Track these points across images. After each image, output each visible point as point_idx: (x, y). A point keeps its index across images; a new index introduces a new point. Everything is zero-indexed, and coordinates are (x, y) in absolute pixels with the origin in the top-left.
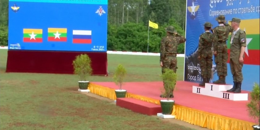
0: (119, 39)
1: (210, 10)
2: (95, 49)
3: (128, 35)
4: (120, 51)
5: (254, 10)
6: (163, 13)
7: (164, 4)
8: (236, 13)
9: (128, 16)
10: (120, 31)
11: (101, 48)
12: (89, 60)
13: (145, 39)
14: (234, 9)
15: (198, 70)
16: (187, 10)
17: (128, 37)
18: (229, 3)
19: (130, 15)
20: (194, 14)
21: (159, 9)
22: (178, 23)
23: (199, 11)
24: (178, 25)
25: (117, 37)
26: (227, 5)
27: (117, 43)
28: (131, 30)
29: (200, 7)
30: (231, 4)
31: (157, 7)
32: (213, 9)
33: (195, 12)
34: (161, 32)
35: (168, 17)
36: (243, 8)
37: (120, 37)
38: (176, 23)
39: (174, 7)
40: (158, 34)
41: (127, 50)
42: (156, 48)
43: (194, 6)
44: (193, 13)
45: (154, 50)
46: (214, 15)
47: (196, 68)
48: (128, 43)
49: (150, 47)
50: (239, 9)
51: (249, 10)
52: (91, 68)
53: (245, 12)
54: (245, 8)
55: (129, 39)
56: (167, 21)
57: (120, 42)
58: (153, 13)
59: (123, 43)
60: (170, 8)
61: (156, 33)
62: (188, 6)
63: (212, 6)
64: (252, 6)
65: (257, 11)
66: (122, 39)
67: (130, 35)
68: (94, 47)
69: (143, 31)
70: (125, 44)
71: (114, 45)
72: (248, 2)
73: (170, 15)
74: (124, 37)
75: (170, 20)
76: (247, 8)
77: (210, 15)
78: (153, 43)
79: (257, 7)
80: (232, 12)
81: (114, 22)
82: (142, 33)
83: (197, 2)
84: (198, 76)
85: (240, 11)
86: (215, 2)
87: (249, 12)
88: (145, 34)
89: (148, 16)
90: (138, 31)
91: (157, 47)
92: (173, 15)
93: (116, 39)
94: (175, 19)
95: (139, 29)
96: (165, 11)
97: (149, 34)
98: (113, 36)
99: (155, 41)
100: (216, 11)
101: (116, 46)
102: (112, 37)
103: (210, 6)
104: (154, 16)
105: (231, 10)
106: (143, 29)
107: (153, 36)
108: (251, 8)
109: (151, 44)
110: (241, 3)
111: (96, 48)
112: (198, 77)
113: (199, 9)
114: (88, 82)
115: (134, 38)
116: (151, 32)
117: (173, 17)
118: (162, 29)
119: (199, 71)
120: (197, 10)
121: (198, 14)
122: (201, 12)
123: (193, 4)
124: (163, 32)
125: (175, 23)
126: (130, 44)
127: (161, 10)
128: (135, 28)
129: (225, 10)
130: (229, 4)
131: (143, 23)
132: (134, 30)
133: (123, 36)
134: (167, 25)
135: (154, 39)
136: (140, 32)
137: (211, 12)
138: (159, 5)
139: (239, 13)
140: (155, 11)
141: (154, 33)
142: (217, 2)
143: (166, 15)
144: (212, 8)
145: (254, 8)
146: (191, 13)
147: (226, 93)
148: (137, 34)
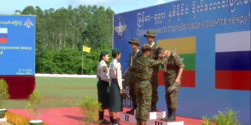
0: (56, 63)
1: (138, 29)
2: (20, 72)
3: (64, 59)
4: (57, 74)
5: (185, 28)
6: (96, 39)
7: (96, 31)
8: (165, 32)
9: (65, 42)
10: (56, 56)
11: (28, 72)
12: (6, 85)
13: (80, 63)
14: (163, 28)
15: (126, 93)
16: (114, 30)
17: (64, 61)
18: (157, 21)
19: (67, 41)
20: (121, 35)
21: (92, 35)
22: (109, 48)
23: (127, 31)
24: (109, 50)
25: (54, 61)
26: (156, 24)
27: (54, 66)
28: (67, 54)
29: (127, 27)
30: (160, 22)
31: (90, 34)
32: (140, 29)
33: (122, 33)
34: (94, 56)
35: (101, 43)
36: (173, 26)
37: (56, 61)
38: (108, 48)
39: (105, 33)
40: (92, 58)
41: (63, 73)
42: (89, 70)
43: (121, 25)
44: (120, 33)
45: (88, 73)
46: (142, 35)
47: (124, 91)
48: (64, 67)
49: (84, 70)
50: (169, 27)
51: (179, 27)
52: (8, 94)
53: (175, 30)
54: (175, 26)
55: (66, 63)
56: (99, 46)
57: (57, 66)
58: (87, 40)
59: (59, 66)
60: (102, 34)
61: (90, 57)
62: (114, 26)
63: (140, 25)
64: (182, 23)
65: (188, 29)
66: (59, 63)
67: (66, 59)
68: (20, 70)
69: (77, 55)
70: (61, 68)
71: (51, 68)
72: (178, 20)
73: (102, 41)
74: (61, 61)
75: (102, 45)
76: (177, 26)
77: (138, 35)
78: (87, 66)
79: (188, 24)
80: (161, 31)
81: (52, 48)
82: (77, 57)
83: (124, 22)
84: (127, 99)
85: (169, 30)
86: (143, 21)
87: (179, 30)
88: (80, 58)
89: (82, 42)
90: (73, 55)
91: (91, 70)
92: (105, 41)
93: (53, 63)
94: (107, 45)
95: (74, 54)
96: (97, 37)
97: (84, 58)
98: (51, 60)
99: (89, 64)
100: (144, 30)
101: (53, 69)
102: (49, 61)
103: (137, 25)
104: (88, 42)
105: (160, 28)
106: (78, 53)
107: (87, 59)
108: (182, 25)
109: (85, 67)
110: (170, 21)
111: (22, 72)
112: (127, 101)
113: (126, 29)
114: (5, 110)
115: (70, 61)
116: (85, 56)
117: (105, 42)
118: (95, 54)
119: (128, 94)
120: (124, 30)
121: (125, 34)
122: (128, 32)
123: (120, 23)
124: (96, 56)
125: (106, 48)
126: (66, 67)
127: (94, 36)
128: (71, 53)
129: (154, 29)
130: (158, 23)
131: (78, 48)
132: (70, 55)
133: (59, 60)
134: (100, 49)
135: (88, 62)
136: (75, 56)
137: (139, 31)
138: (92, 32)
139: (168, 31)
140: (88, 37)
141: (88, 57)
142: (144, 21)
143: (99, 41)
144: (140, 27)
145: (185, 26)
146: (118, 33)
147: (159, 121)
148: (72, 58)
